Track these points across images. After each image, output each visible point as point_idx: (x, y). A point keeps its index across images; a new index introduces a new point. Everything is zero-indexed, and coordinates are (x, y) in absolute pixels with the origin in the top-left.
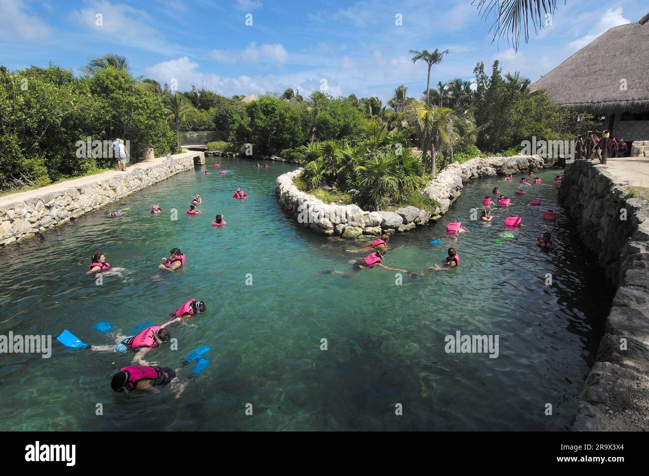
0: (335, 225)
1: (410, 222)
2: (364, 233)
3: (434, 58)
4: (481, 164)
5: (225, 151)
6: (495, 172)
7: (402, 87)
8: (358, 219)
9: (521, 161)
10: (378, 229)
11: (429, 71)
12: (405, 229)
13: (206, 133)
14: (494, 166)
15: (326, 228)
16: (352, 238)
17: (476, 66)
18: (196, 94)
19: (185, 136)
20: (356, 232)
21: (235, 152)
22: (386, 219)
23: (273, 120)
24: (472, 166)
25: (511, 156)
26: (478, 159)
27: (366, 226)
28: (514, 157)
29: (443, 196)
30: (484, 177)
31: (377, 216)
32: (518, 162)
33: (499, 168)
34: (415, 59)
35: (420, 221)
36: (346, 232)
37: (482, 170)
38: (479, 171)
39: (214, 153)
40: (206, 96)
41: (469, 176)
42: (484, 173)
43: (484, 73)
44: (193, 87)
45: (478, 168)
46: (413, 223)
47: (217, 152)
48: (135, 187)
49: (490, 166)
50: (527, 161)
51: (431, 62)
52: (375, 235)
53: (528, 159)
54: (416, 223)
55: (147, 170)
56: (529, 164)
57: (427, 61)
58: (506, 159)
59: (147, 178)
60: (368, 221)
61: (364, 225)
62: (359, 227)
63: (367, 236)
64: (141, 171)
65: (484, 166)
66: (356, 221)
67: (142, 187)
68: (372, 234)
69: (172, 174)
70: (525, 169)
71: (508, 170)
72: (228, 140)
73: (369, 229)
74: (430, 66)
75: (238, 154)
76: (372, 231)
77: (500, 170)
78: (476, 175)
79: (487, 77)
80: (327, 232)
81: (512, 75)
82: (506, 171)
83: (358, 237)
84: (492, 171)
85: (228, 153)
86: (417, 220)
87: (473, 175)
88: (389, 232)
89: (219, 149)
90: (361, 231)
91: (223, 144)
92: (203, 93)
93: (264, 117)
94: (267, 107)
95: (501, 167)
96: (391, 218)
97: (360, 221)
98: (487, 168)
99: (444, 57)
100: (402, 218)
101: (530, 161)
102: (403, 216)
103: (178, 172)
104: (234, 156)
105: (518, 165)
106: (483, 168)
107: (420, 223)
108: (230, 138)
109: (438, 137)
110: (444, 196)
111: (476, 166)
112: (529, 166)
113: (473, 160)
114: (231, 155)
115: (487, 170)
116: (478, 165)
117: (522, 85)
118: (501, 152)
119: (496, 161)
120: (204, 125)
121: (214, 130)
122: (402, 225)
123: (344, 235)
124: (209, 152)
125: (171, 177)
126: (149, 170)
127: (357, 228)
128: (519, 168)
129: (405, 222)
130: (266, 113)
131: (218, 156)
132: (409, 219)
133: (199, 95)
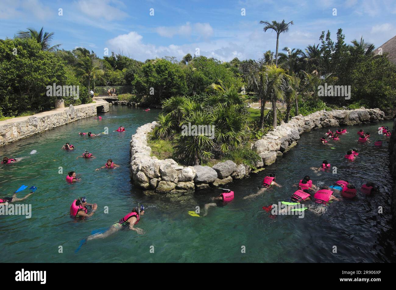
0: (150, 179)
1: (227, 177)
2: (177, 188)
3: (281, 28)
4: (324, 116)
5: (130, 101)
6: (337, 124)
7: (270, 52)
8: (170, 174)
9: (362, 114)
10: (191, 184)
11: (278, 38)
12: (220, 183)
13: (118, 87)
14: (336, 118)
15: (142, 182)
16: (164, 193)
17: (321, 34)
18: (114, 58)
19: (103, 89)
20: (168, 187)
21: (137, 102)
22: (199, 174)
23: (163, 77)
24: (316, 118)
25: (354, 109)
26: (322, 112)
27: (179, 181)
28: (356, 110)
29: (271, 149)
30: (326, 127)
31: (190, 171)
32: (359, 114)
33: (342, 120)
34: (266, 29)
35: (238, 175)
36: (159, 186)
37: (325, 121)
38: (323, 122)
39: (122, 103)
40: (121, 60)
41: (312, 127)
42: (327, 124)
43: (330, 40)
44: (113, 53)
45: (321, 120)
46: (230, 178)
47: (124, 102)
48: (28, 132)
49: (333, 118)
50: (368, 113)
51: (279, 31)
52: (187, 190)
53: (368, 112)
54: (234, 177)
55: (44, 118)
56: (370, 116)
57: (276, 30)
58: (348, 111)
59: (43, 124)
60: (180, 176)
61: (176, 180)
62: (172, 182)
63: (180, 191)
64: (35, 119)
65: (327, 118)
66: (169, 176)
67: (37, 132)
68: (184, 189)
69: (72, 120)
70: (367, 121)
71: (350, 122)
72: (132, 92)
73: (182, 184)
74: (278, 34)
75: (139, 104)
76: (185, 185)
77: (342, 122)
78: (320, 126)
79: (333, 43)
80: (143, 185)
81: (359, 41)
82: (348, 122)
83: (169, 192)
84: (334, 122)
85: (132, 103)
86: (234, 174)
87: (316, 126)
88: (202, 187)
89: (126, 100)
90: (173, 185)
91: (129, 96)
92: (119, 57)
93: (156, 75)
94: (159, 67)
95: (343, 118)
96: (205, 174)
97: (172, 177)
98: (330, 119)
99: (290, 27)
100: (216, 173)
101: (371, 114)
102: (218, 171)
103: (80, 118)
104: (136, 105)
105: (359, 118)
106: (327, 120)
107: (238, 177)
108: (134, 91)
109: (272, 94)
110: (273, 149)
111: (319, 118)
112: (371, 118)
113: (317, 113)
114: (134, 104)
115: (330, 121)
116: (322, 117)
117: (366, 50)
118: (346, 105)
119: (339, 113)
120: (118, 81)
121: (124, 85)
122: (218, 179)
123: (158, 189)
124: (119, 102)
125: (71, 122)
126: (46, 118)
127: (170, 183)
128: (360, 120)
129: (220, 177)
130: (158, 72)
131: (124, 105)
132: (223, 174)
133: (117, 58)
